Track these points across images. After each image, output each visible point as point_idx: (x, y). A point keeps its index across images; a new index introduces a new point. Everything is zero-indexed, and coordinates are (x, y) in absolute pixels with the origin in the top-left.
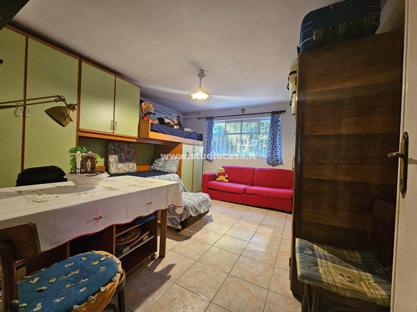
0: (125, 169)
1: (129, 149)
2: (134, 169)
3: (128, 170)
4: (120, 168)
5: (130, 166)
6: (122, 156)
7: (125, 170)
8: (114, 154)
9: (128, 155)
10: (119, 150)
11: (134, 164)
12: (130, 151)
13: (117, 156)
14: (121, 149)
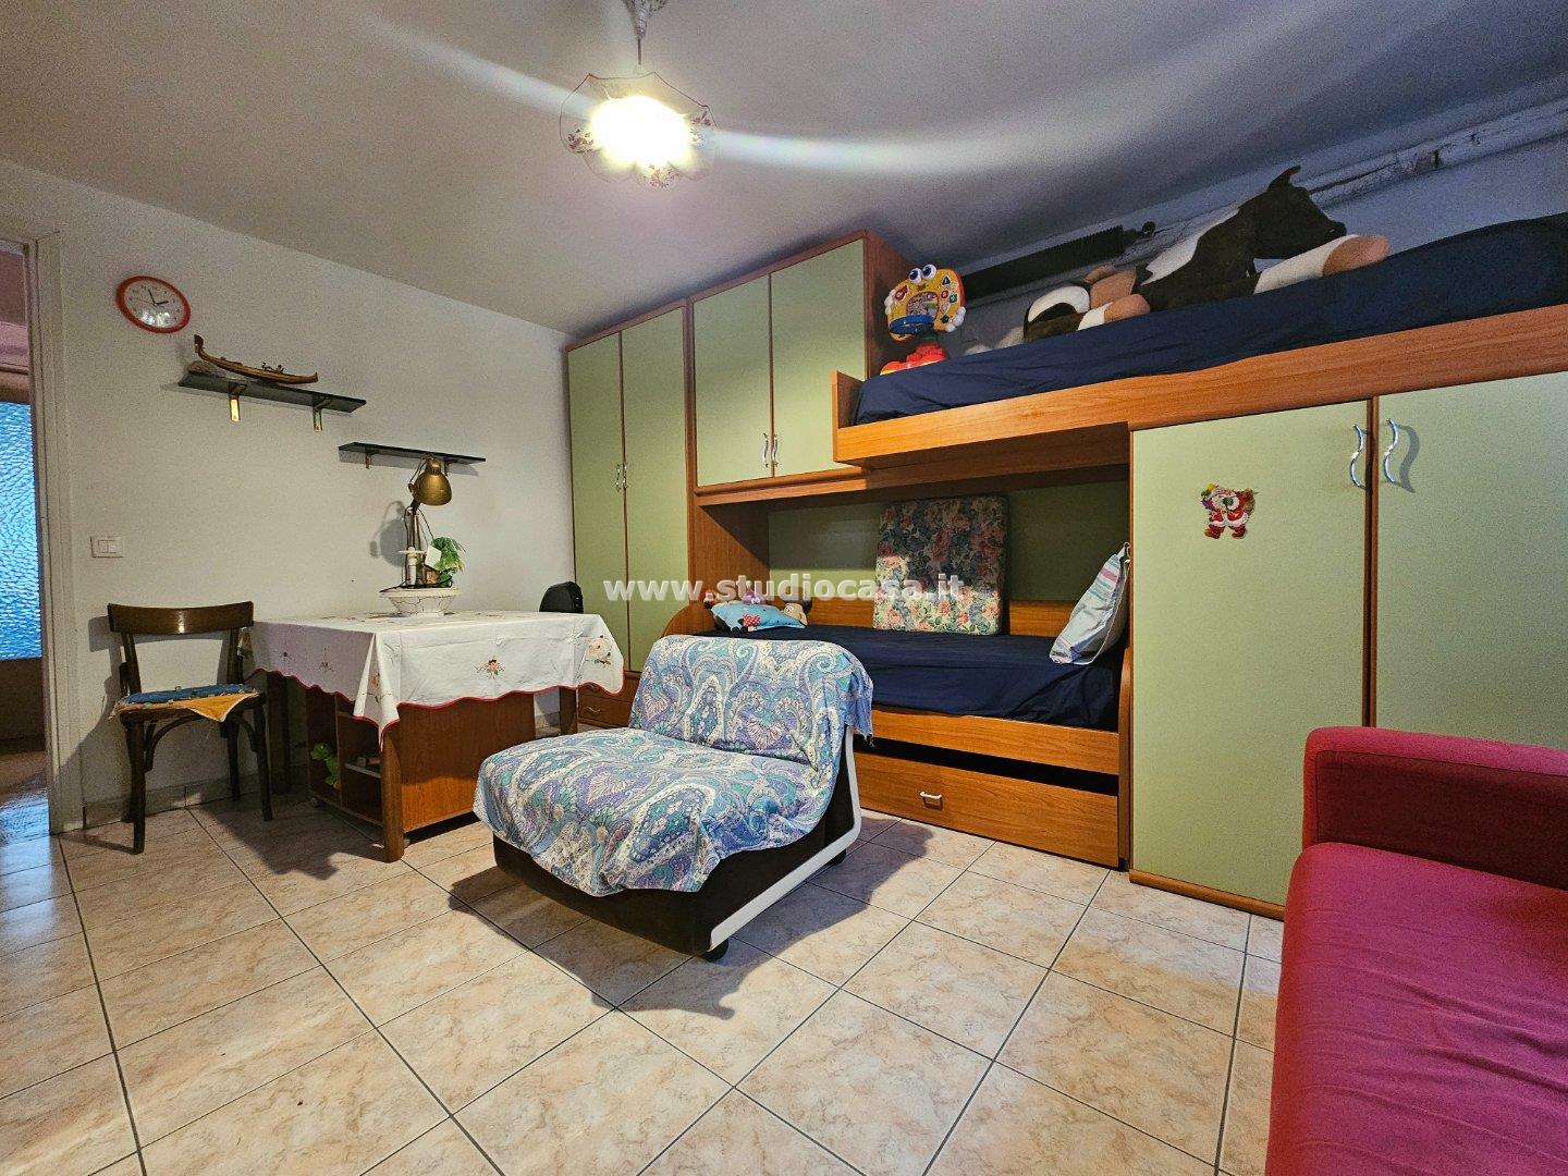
0: (934, 615)
1: (963, 525)
2: (977, 618)
3: (946, 620)
4: (912, 609)
5: (959, 606)
6: (925, 560)
7: (933, 619)
8: (894, 553)
9: (958, 554)
10: (917, 535)
11: (983, 596)
12: (967, 534)
13: (907, 559)
14: (926, 531)
